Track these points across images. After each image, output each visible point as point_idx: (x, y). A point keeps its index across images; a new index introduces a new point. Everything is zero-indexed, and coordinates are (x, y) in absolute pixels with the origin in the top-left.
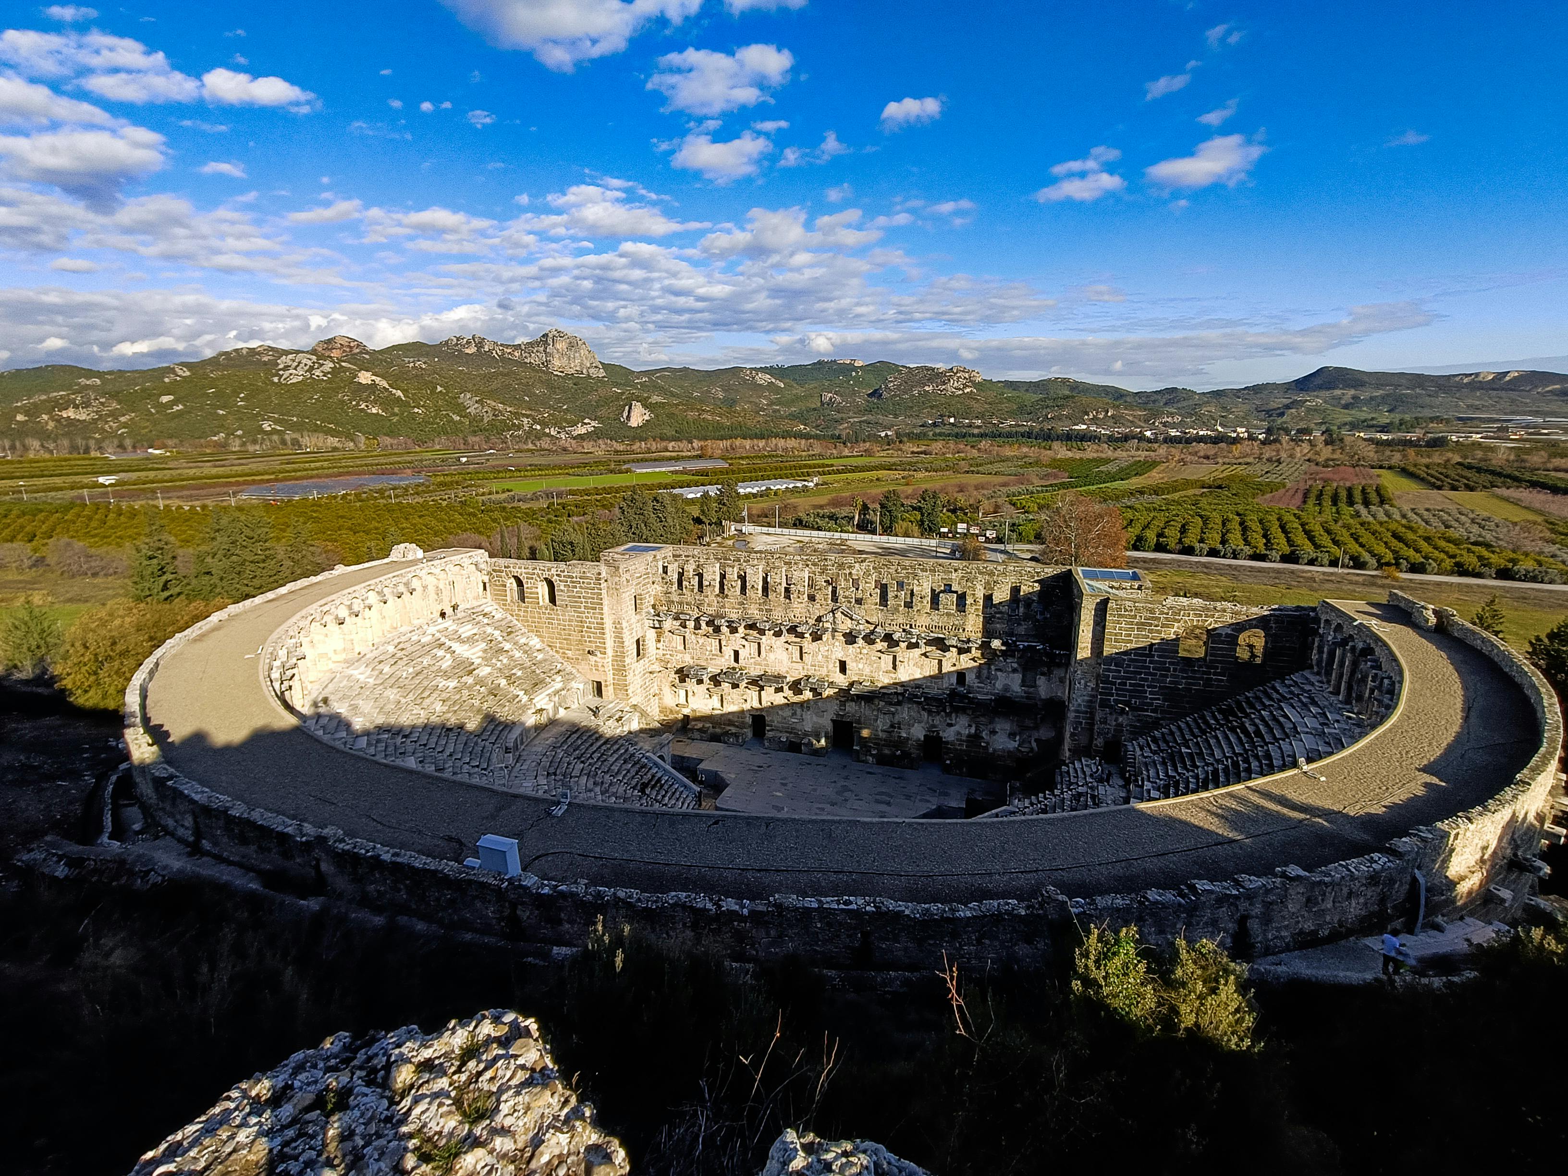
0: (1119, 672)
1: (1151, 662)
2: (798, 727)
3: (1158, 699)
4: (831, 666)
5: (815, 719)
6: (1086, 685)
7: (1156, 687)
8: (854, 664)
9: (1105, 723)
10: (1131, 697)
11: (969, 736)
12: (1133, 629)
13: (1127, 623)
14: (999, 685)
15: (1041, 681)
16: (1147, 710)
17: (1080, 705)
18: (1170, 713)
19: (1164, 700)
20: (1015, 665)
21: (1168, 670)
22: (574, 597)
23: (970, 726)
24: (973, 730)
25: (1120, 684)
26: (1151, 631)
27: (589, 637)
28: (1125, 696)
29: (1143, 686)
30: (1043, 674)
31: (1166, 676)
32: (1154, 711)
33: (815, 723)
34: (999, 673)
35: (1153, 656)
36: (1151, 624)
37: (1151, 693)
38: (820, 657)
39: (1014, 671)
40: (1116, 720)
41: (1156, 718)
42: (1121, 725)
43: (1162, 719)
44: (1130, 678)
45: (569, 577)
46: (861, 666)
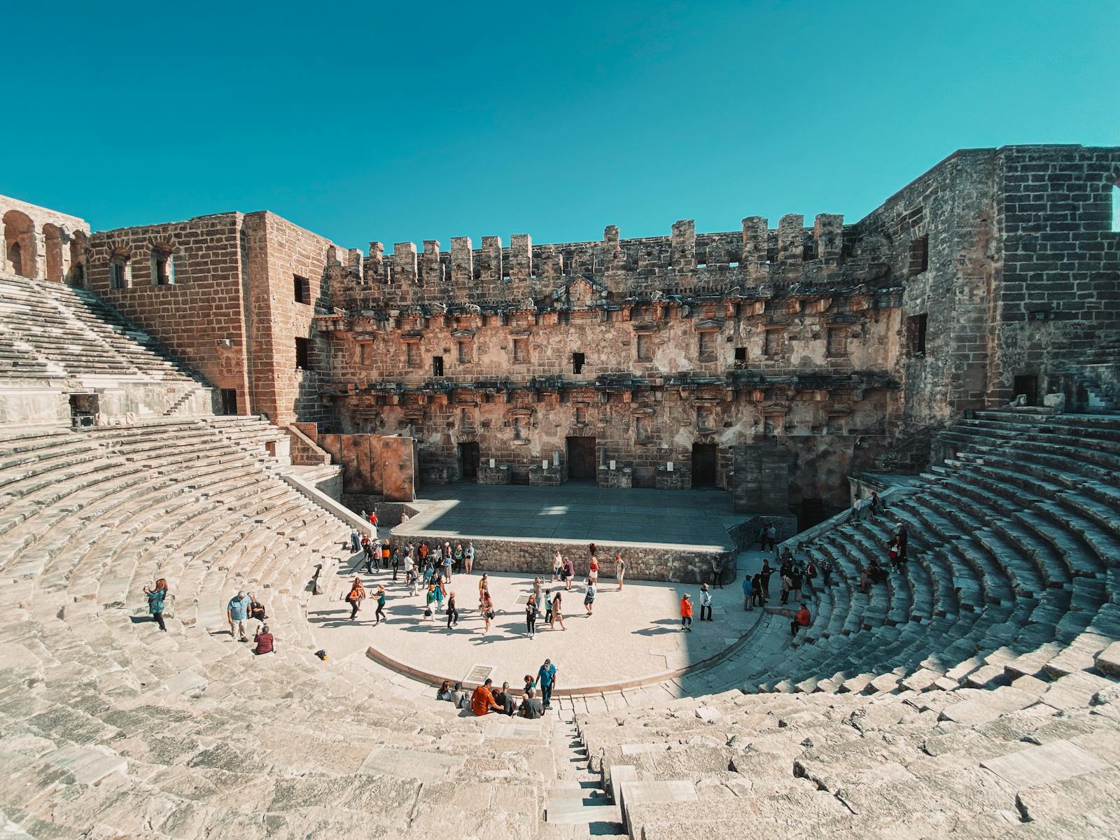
0: (1030, 258)
1: (1076, 237)
2: (523, 453)
3: (1091, 296)
4: (565, 362)
5: (545, 438)
6: (972, 295)
7: (1084, 276)
8: (596, 356)
9: (1014, 345)
10: (1051, 297)
11: (756, 437)
12: (1044, 188)
13: (1036, 178)
14: (795, 359)
15: (854, 347)
16: (1075, 316)
17: (963, 328)
18: (1110, 316)
19: (1100, 296)
20: (817, 328)
21: (1101, 247)
22: (198, 264)
23: (756, 423)
24: (761, 428)
25: (1033, 278)
26: (1070, 188)
27: (219, 322)
28: (1041, 296)
29: (1066, 277)
30: (855, 336)
31: (1098, 257)
32: (1087, 316)
33: (545, 444)
34: (794, 343)
35: (1077, 227)
36: (1069, 178)
37: (1080, 287)
38: (549, 352)
39: (816, 336)
40: (1031, 338)
41: (1091, 327)
42: (1038, 346)
43: (1100, 327)
44: (1047, 267)
45: (193, 235)
46: (604, 357)
